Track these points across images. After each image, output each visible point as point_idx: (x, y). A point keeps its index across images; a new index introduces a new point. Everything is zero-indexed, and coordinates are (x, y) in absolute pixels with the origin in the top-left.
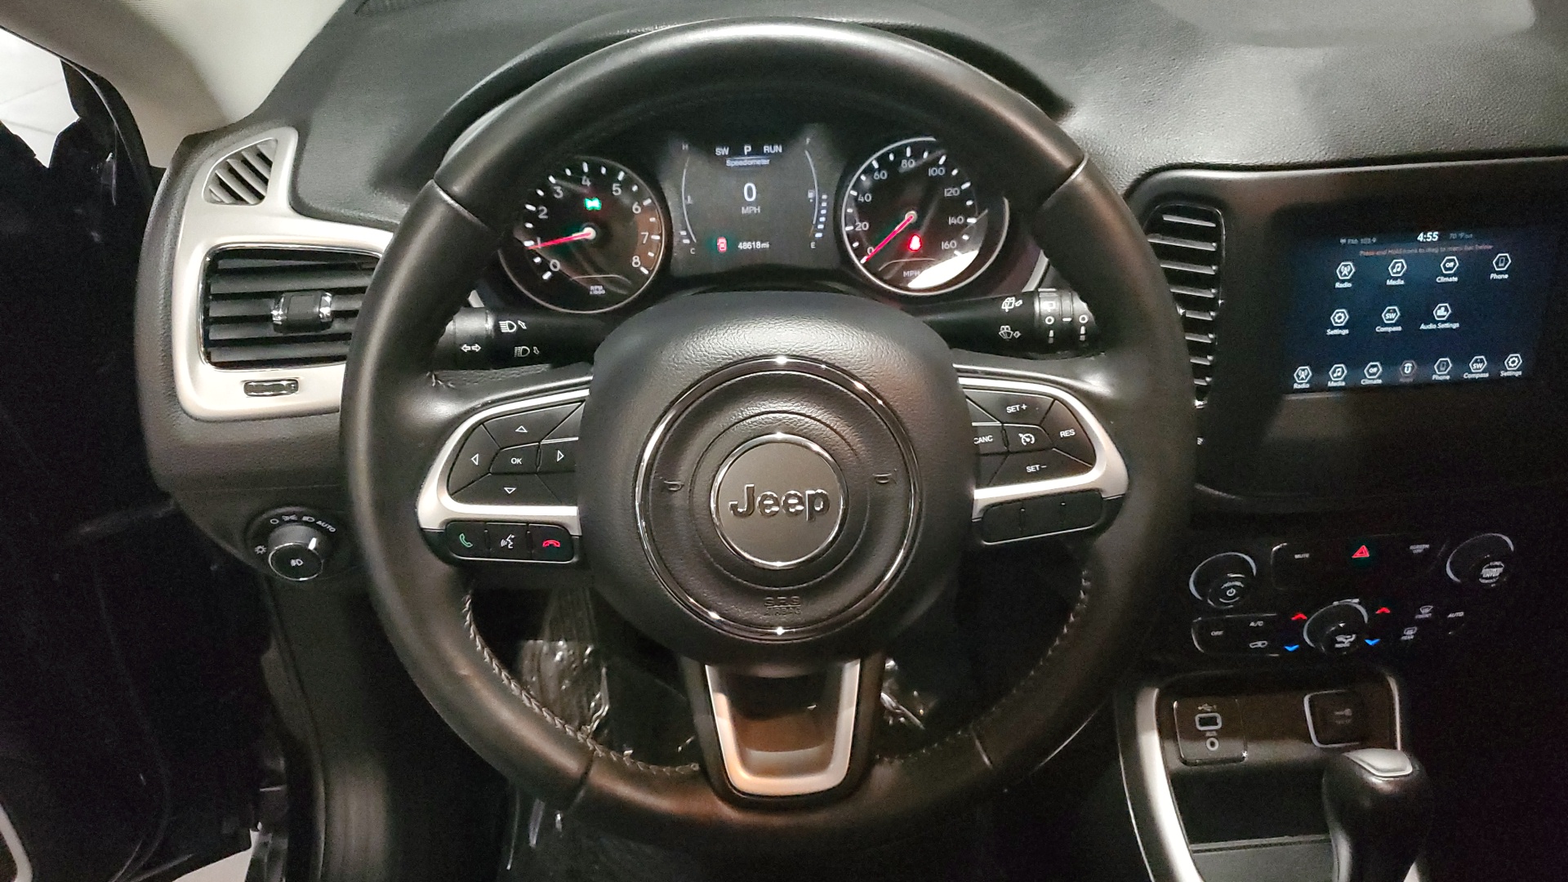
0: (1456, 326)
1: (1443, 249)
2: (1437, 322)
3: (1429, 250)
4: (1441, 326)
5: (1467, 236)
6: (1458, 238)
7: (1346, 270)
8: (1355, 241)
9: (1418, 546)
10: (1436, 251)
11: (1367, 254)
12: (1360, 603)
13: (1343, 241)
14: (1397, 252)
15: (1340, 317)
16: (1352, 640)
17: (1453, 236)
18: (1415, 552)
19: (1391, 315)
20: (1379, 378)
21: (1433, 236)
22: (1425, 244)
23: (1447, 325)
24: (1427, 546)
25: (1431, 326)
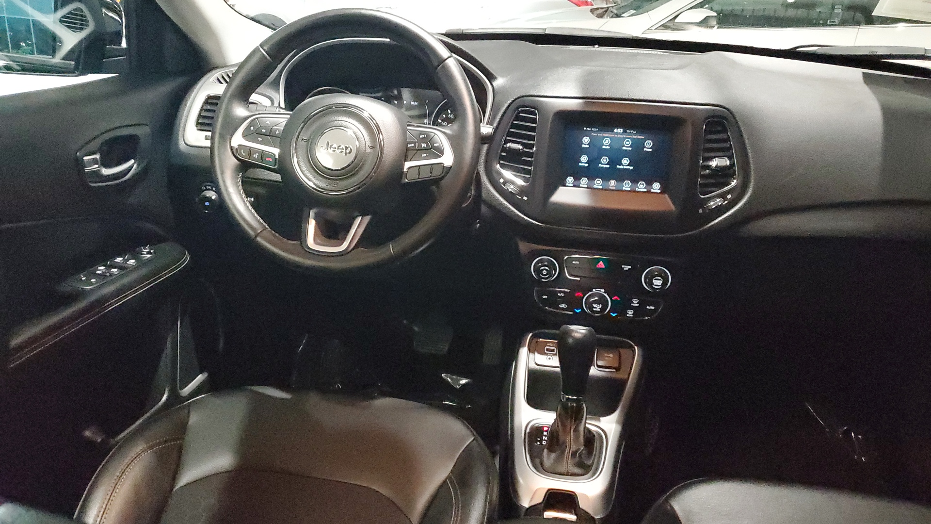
0: (631, 168)
1: (624, 136)
2: (624, 166)
3: (619, 136)
4: (625, 167)
5: (634, 132)
6: (630, 132)
7: (586, 140)
8: (590, 129)
9: (626, 266)
10: (622, 136)
11: (595, 134)
12: (605, 292)
13: (585, 129)
14: (607, 135)
15: (584, 159)
16: (600, 307)
17: (628, 131)
18: (625, 269)
19: (605, 160)
20: (601, 185)
21: (620, 130)
22: (617, 134)
23: (628, 167)
24: (630, 267)
25: (621, 167)
